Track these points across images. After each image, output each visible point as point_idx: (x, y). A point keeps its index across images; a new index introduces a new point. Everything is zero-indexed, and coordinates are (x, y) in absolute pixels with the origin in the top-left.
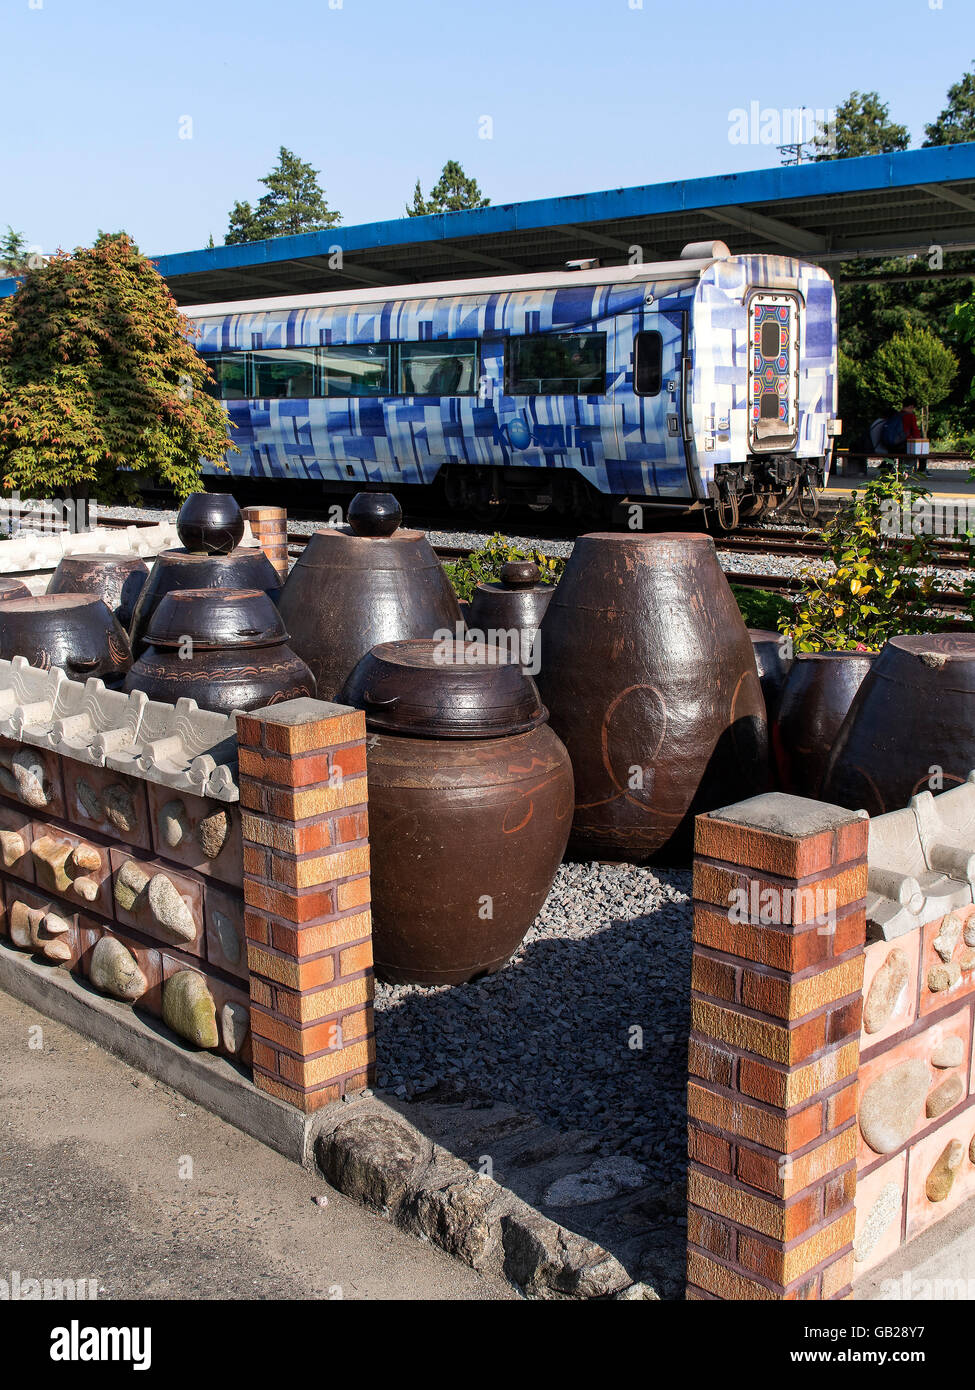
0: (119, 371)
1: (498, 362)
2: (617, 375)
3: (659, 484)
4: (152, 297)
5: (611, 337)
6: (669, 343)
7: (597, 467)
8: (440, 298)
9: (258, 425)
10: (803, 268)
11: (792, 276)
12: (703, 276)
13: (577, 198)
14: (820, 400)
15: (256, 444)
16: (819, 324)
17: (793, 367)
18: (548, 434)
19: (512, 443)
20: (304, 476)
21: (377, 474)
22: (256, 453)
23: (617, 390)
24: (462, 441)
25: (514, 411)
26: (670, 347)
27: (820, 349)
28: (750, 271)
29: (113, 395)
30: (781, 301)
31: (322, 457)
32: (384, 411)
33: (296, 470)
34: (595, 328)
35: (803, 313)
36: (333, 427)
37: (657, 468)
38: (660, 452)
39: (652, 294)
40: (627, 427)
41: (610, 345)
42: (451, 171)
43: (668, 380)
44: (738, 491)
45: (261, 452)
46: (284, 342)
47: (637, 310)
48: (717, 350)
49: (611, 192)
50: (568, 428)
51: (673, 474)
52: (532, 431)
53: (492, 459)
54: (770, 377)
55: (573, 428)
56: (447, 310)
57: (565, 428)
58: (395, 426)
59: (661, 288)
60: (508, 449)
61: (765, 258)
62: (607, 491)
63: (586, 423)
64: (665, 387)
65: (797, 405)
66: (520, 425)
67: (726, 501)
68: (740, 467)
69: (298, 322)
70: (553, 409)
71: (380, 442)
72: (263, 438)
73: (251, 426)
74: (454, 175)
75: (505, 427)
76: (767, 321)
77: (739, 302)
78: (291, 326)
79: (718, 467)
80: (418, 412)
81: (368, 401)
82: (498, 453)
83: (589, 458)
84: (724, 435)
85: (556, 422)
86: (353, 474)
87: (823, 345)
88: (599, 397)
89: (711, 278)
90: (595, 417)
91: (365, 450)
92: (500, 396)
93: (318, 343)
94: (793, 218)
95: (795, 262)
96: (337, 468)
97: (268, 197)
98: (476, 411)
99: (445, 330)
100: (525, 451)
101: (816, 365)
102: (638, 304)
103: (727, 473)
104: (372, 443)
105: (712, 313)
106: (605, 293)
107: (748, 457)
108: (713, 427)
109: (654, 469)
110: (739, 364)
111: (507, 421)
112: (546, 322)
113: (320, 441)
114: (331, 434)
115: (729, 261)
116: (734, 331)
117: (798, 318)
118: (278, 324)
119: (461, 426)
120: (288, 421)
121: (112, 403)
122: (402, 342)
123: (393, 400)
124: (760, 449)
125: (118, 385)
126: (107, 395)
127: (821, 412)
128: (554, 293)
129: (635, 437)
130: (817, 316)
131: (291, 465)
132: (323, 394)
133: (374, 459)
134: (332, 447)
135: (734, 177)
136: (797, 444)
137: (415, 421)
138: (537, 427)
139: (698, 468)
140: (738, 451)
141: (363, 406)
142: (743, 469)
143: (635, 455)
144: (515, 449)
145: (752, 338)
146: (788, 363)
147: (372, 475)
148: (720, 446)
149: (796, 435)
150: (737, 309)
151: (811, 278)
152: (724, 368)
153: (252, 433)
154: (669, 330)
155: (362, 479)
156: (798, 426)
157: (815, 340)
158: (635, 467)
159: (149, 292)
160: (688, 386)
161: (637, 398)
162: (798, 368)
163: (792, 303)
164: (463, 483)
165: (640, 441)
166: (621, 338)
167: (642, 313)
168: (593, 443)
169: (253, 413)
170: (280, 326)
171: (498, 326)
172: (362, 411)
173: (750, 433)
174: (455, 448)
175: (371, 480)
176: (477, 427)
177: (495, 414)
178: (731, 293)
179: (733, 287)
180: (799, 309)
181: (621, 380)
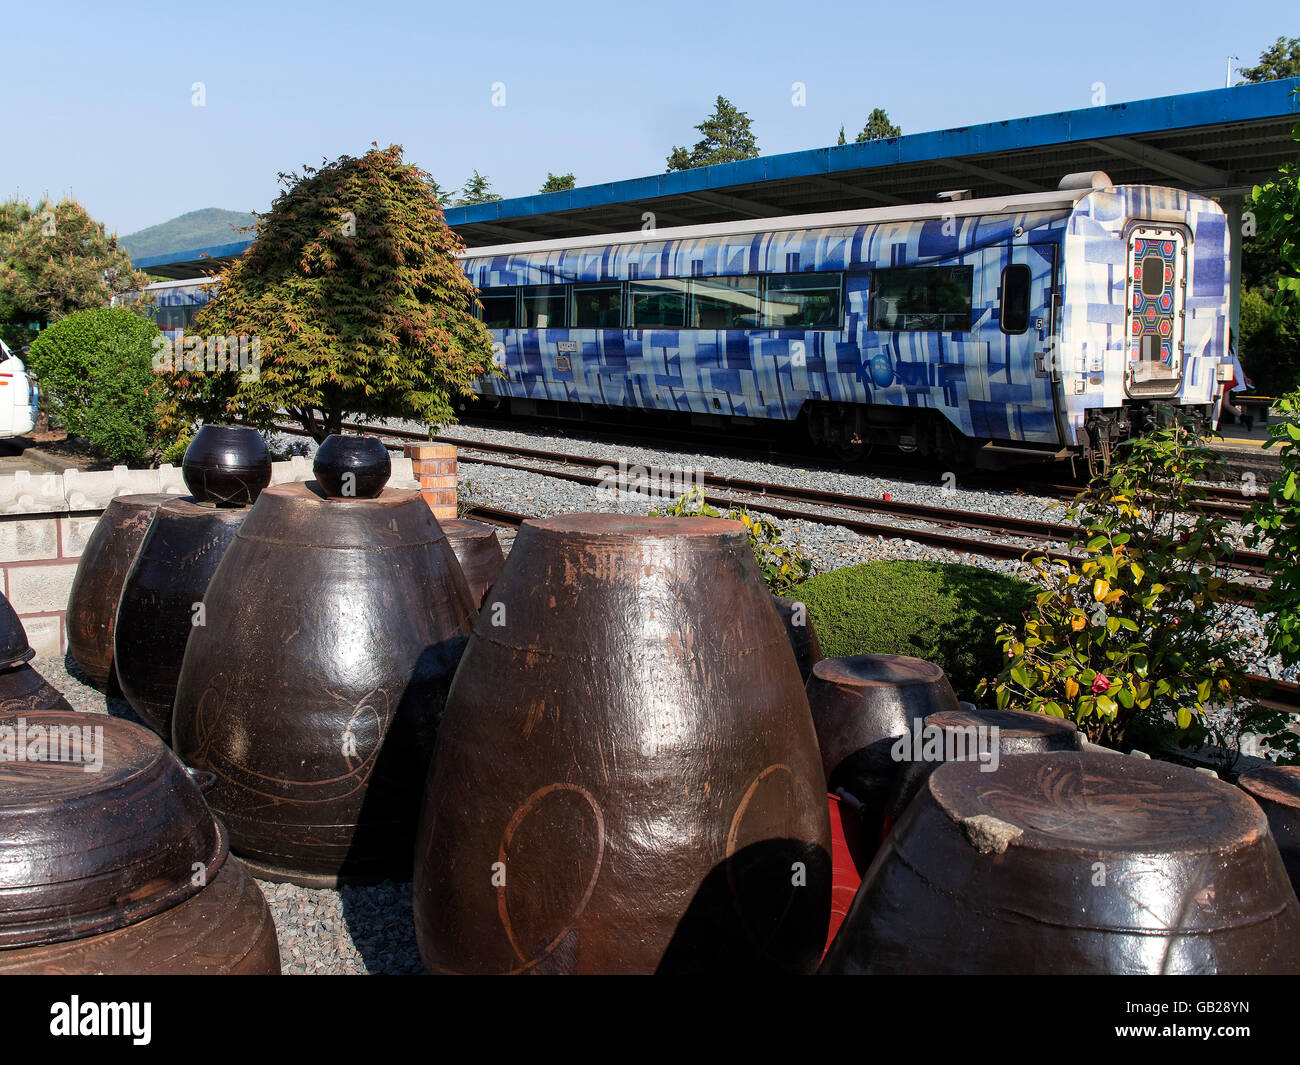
0: (362, 287)
1: (863, 296)
2: (983, 311)
3: (1024, 428)
4: (415, 209)
5: (978, 271)
6: (1038, 278)
7: (960, 407)
8: (809, 229)
9: (631, 356)
10: (1191, 201)
11: (1179, 208)
12: (1077, 207)
13: (960, 130)
14: (1210, 342)
15: (629, 374)
16: (1210, 261)
17: (1178, 306)
18: (911, 372)
19: (875, 380)
20: (673, 408)
21: (742, 408)
22: (629, 382)
23: (985, 327)
24: (826, 377)
25: (877, 346)
26: (1039, 281)
27: (1210, 288)
28: (1130, 202)
29: (349, 312)
30: (1166, 235)
31: (690, 389)
32: (750, 344)
33: (665, 401)
34: (962, 261)
35: (1191, 249)
36: (701, 359)
37: (1023, 410)
38: (1026, 394)
39: (1021, 225)
40: (992, 366)
41: (977, 279)
42: (876, 118)
43: (1036, 317)
44: (1112, 439)
45: (633, 382)
46: (658, 274)
47: (1005, 242)
48: (1090, 286)
49: (996, 124)
50: (932, 366)
51: (1040, 418)
52: (895, 369)
53: (854, 397)
54: (1151, 315)
55: (937, 366)
56: (814, 242)
57: (928, 365)
58: (760, 360)
59: (1032, 219)
60: (870, 386)
61: (1148, 190)
62: (971, 433)
63: (950, 362)
64: (1033, 325)
65: (1181, 347)
66: (883, 361)
67: (1097, 449)
68: (1115, 413)
69: (672, 253)
70: (917, 346)
71: (746, 375)
72: (636, 368)
73: (625, 356)
74: (879, 122)
75: (868, 363)
76: (1149, 257)
77: (1117, 234)
78: (665, 257)
79: (1089, 412)
80: (782, 346)
81: (735, 333)
82: (860, 390)
83: (952, 398)
84: (1097, 377)
85: (919, 360)
86: (720, 407)
87: (1214, 283)
88: (964, 334)
89: (1085, 209)
90: (959, 355)
91: (729, 382)
92: (864, 331)
93: (690, 274)
94: (1191, 152)
95: (1183, 194)
96: (705, 402)
97: (703, 143)
98: (839, 346)
99: (812, 262)
100: (887, 389)
101: (1205, 304)
102: (1006, 237)
103: (1098, 418)
104: (737, 376)
105: (1086, 246)
106: (974, 224)
107: (1124, 401)
108: (1084, 368)
109: (1020, 412)
110: (1115, 302)
111: (870, 358)
112: (912, 255)
113: (689, 372)
114: (699, 366)
115: (1106, 191)
116: (1110, 266)
117: (1185, 253)
118: (654, 254)
119: (825, 362)
120: (659, 352)
121: (348, 321)
122: (770, 274)
123: (759, 333)
124: (1136, 394)
125: (354, 301)
126: (343, 313)
127: (1209, 355)
128: (922, 224)
129: (1000, 377)
130: (1207, 252)
131: (661, 396)
132: (692, 325)
133: (740, 392)
134: (700, 379)
135: (1124, 106)
136: (1181, 389)
137: (780, 355)
138: (900, 363)
139: (1066, 413)
140: (1112, 395)
141: (731, 339)
142: (1118, 415)
143: (1001, 395)
144: (878, 387)
145: (1132, 274)
146: (1173, 303)
147: (738, 409)
148: (1091, 389)
149: (1180, 380)
150: (1115, 243)
151: (1201, 211)
152: (1098, 306)
153: (625, 363)
154: (1038, 264)
155: (728, 412)
156: (1183, 369)
157: (1204, 278)
158: (999, 410)
159: (411, 204)
160: (1057, 324)
161: (1003, 335)
162: (1184, 308)
163: (1178, 237)
164: (826, 419)
165: (1005, 381)
166: (988, 272)
167: (1010, 246)
168: (957, 383)
169: (627, 343)
170: (655, 257)
171: (864, 258)
172: (729, 343)
173: (1126, 376)
174: (818, 385)
175: (736, 414)
176: (840, 363)
177: (859, 350)
178: (1107, 226)
179: (1111, 220)
180: (1186, 244)
181: (987, 316)
